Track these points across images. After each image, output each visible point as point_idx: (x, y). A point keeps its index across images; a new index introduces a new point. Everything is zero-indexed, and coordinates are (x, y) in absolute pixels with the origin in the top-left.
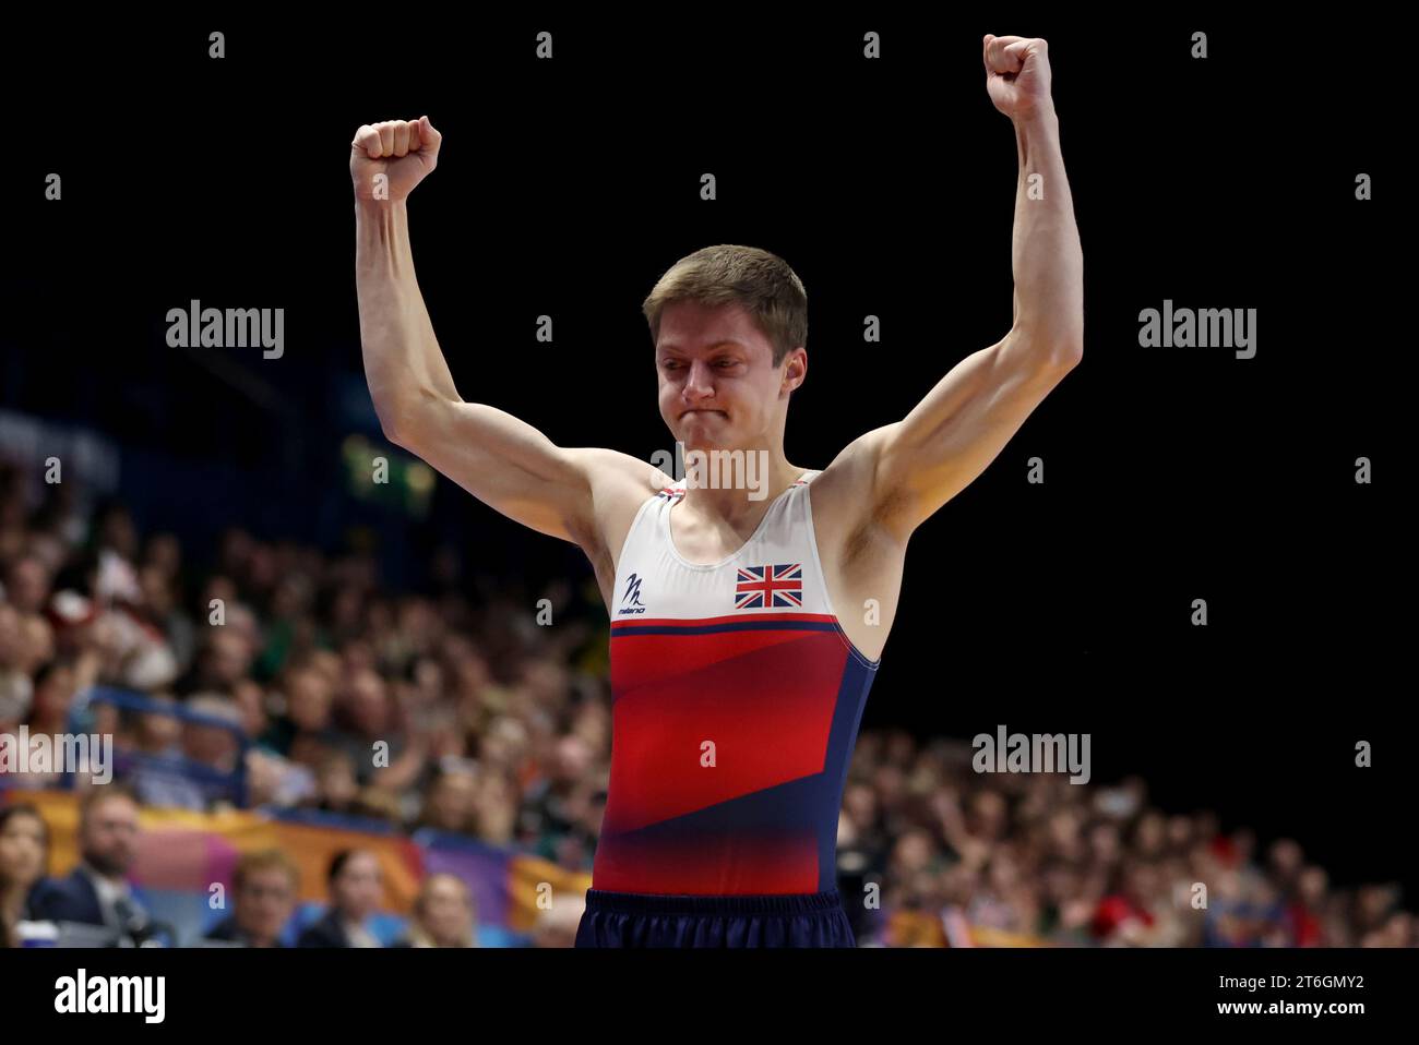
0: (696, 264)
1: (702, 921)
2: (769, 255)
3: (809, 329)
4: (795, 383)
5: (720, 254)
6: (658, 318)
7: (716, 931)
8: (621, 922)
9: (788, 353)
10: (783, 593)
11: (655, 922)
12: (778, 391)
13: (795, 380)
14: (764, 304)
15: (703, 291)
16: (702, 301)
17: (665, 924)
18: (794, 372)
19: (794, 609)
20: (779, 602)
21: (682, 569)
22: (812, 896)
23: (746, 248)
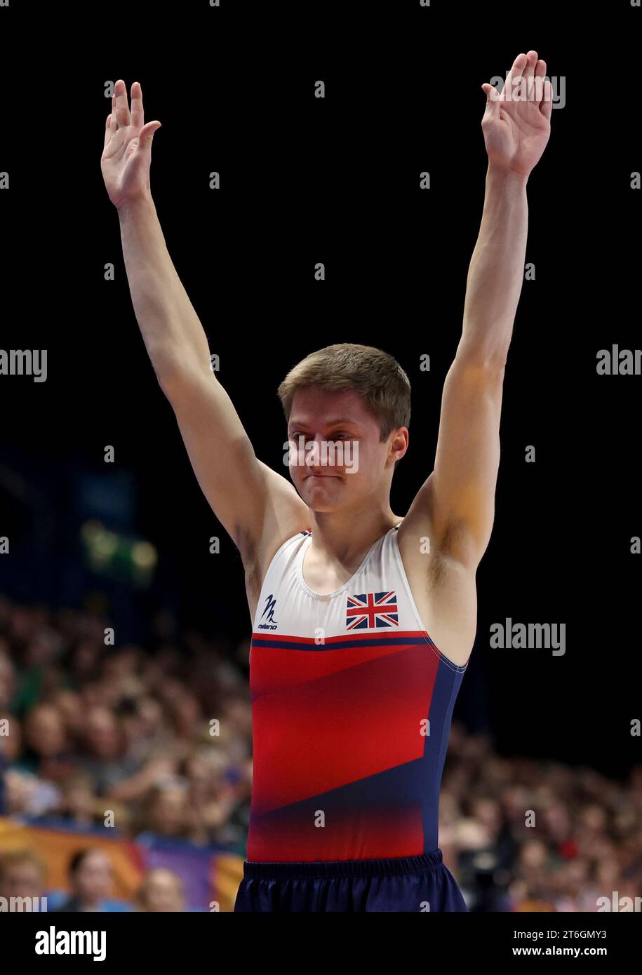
0: (322, 358)
1: (333, 881)
2: (381, 353)
3: (412, 413)
4: (399, 455)
5: (341, 351)
6: (290, 401)
7: (344, 888)
8: (270, 887)
9: (394, 431)
10: (384, 616)
11: (296, 884)
12: (385, 461)
13: (398, 452)
14: (374, 391)
15: (325, 379)
16: (323, 387)
17: (304, 885)
18: (398, 447)
19: (393, 628)
20: (381, 624)
21: (306, 595)
22: (418, 857)
23: (363, 347)
